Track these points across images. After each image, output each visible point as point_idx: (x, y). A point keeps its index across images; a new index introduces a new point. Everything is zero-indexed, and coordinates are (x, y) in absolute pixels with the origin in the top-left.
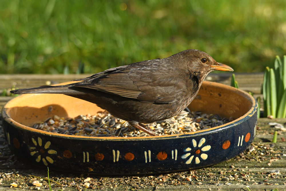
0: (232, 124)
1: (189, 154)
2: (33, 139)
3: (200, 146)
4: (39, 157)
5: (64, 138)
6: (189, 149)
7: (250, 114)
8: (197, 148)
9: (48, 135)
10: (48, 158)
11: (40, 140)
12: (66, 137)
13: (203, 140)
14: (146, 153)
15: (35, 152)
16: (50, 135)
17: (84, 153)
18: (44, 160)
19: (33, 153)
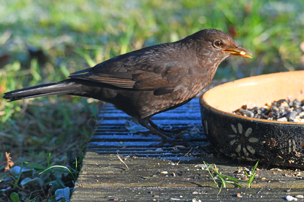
2: (233, 126)
4: (239, 146)
5: (267, 124)
9: (249, 120)
10: (249, 148)
11: (240, 126)
12: (269, 123)
15: (234, 141)
16: (251, 120)
18: (244, 149)
19: (232, 143)
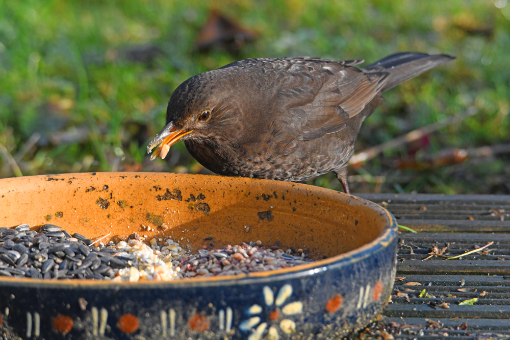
0: (347, 259)
1: (257, 320)
3: (280, 302)
6: (256, 309)
7: (384, 241)
8: (274, 307)
13: (287, 291)
14: (164, 315)
17: (29, 316)
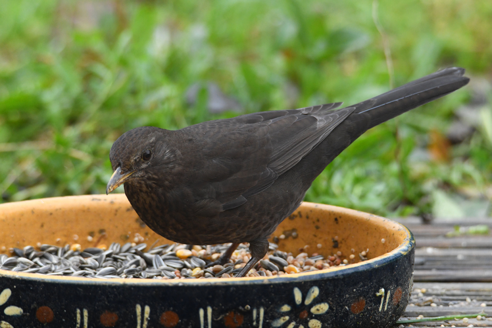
1: (287, 318)
3: (308, 302)
6: (286, 308)
8: (303, 305)
13: (315, 292)
14: (202, 312)
